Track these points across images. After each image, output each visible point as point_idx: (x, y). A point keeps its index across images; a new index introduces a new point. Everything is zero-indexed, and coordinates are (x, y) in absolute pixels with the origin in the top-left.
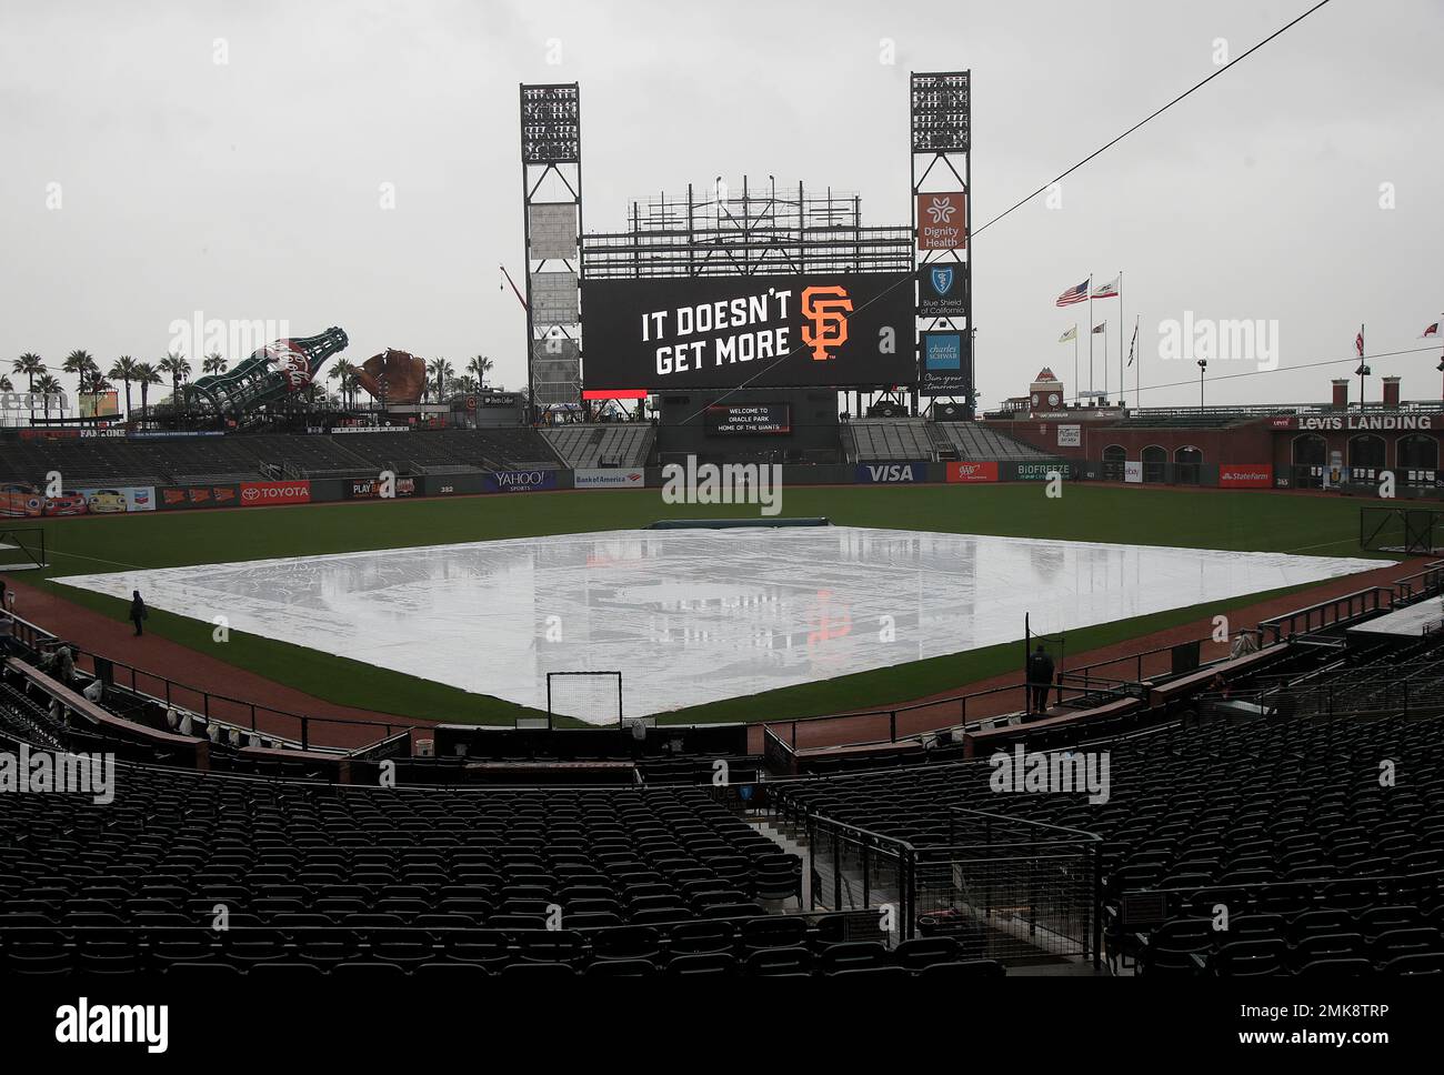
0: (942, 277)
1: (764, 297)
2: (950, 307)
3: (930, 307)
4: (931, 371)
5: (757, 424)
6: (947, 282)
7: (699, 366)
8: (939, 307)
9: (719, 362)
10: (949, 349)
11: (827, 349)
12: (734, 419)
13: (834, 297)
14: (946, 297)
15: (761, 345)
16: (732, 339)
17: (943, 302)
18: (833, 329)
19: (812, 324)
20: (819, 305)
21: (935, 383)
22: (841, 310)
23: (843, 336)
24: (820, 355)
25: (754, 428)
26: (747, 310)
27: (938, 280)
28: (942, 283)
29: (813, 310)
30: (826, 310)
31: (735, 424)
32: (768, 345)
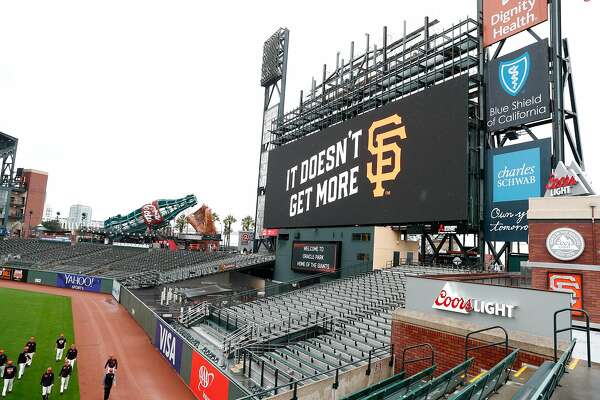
0: (514, 71)
1: (345, 140)
2: (525, 109)
3: (497, 116)
4: (498, 205)
5: (316, 261)
6: (520, 77)
7: (308, 209)
8: (510, 112)
9: (318, 206)
10: (524, 170)
11: (385, 184)
12: (305, 256)
13: (392, 126)
14: (520, 96)
15: (341, 186)
16: (326, 182)
17: (516, 105)
18: (388, 162)
19: (374, 159)
20: (380, 138)
21: (506, 221)
22: (396, 139)
23: (397, 169)
24: (379, 192)
25: (314, 265)
26: (335, 155)
27: (508, 77)
28: (513, 78)
29: (375, 144)
30: (386, 142)
31: (306, 260)
32: (344, 185)
